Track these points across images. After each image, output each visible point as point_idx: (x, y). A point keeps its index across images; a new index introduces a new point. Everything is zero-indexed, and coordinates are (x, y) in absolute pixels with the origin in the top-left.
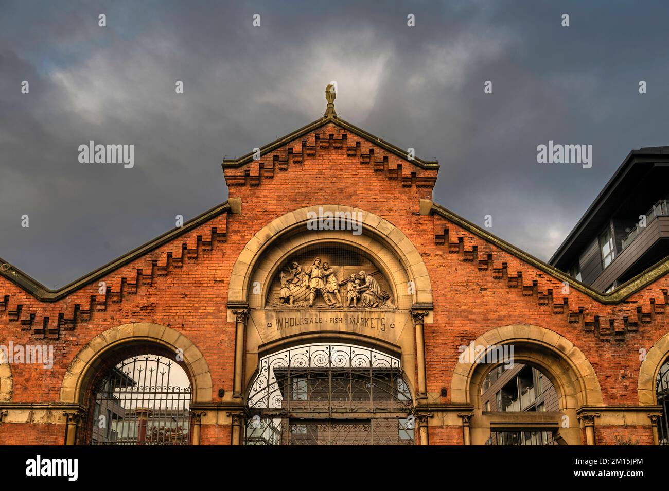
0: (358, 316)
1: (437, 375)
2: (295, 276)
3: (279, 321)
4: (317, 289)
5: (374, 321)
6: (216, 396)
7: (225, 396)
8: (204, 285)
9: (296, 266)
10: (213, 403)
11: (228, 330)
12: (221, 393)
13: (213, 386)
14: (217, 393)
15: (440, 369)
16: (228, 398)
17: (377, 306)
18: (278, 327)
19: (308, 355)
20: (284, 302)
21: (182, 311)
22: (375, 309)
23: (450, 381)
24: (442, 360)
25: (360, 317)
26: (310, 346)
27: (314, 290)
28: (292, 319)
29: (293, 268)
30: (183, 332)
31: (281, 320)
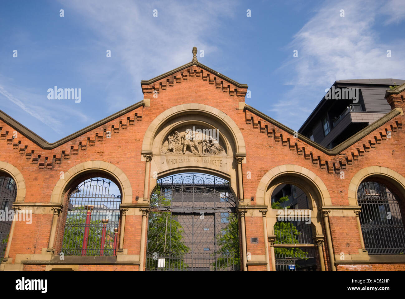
0: (208, 159)
1: (249, 190)
2: (176, 138)
3: (168, 161)
4: (187, 145)
5: (217, 162)
6: (134, 200)
7: (139, 200)
8: (130, 142)
9: (176, 133)
10: (133, 204)
11: (141, 165)
12: (137, 199)
13: (133, 194)
14: (135, 198)
15: (250, 187)
16: (141, 201)
17: (218, 154)
18: (167, 164)
19: (182, 178)
20: (170, 151)
21: (118, 155)
22: (217, 155)
23: (255, 193)
24: (251, 182)
25: (209, 160)
26: (183, 174)
27: (186, 145)
28: (175, 160)
29: (175, 134)
30: (119, 166)
31: (169, 160)
